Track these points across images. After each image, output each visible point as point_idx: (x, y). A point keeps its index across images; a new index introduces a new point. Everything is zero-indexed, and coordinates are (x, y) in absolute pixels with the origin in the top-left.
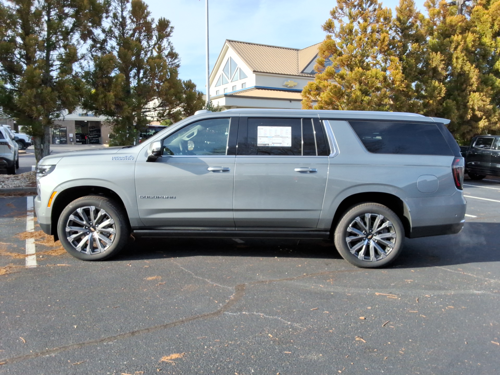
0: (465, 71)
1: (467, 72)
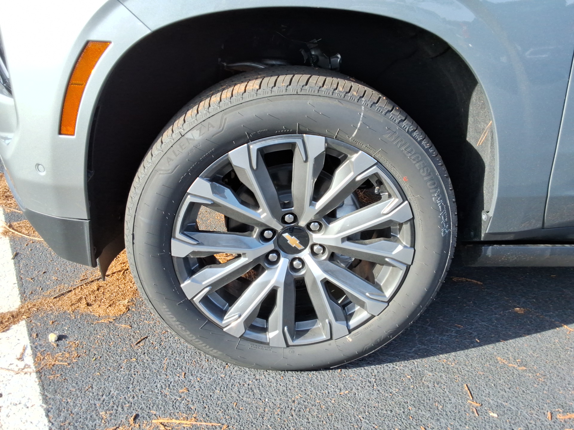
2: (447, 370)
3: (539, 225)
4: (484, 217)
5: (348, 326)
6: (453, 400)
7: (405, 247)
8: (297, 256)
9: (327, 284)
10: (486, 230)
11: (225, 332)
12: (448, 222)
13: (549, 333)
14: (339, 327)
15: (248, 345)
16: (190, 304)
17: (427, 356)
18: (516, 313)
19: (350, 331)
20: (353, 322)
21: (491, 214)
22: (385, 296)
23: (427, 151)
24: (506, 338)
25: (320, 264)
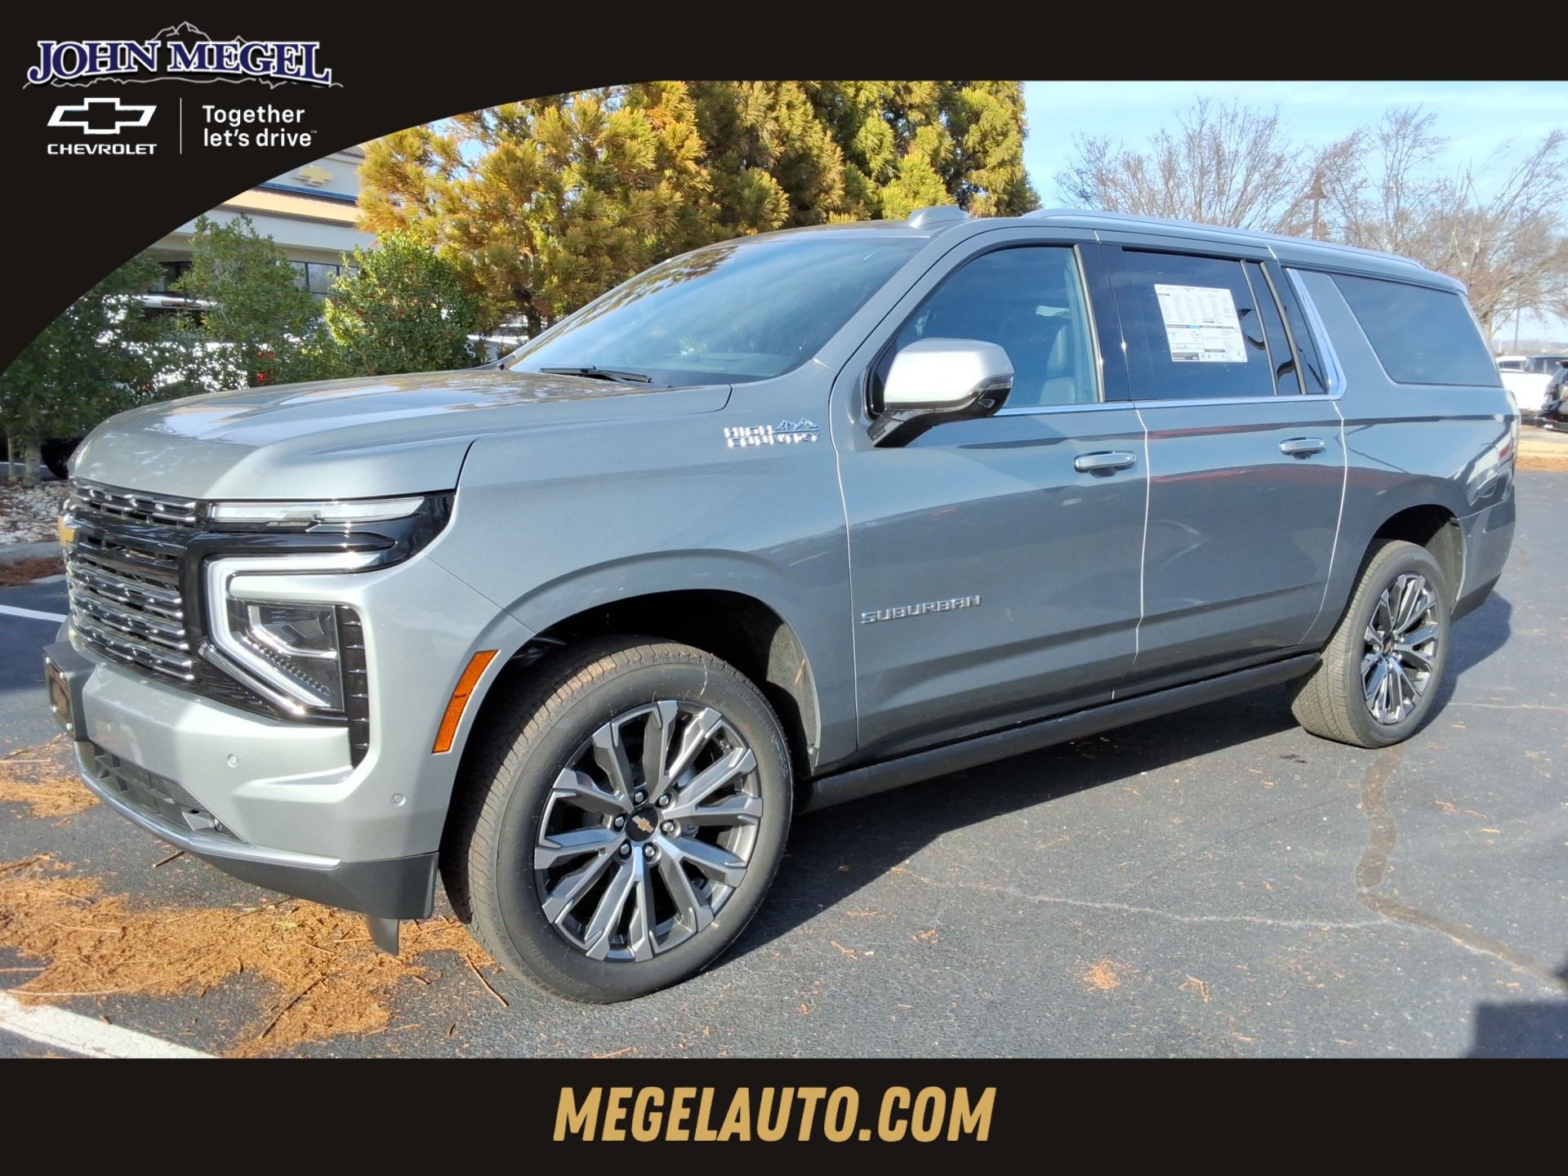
0: (810, 149)
1: (815, 152)
2: (808, 937)
3: (853, 749)
4: (811, 751)
5: (712, 910)
6: (829, 956)
7: (754, 798)
8: (647, 841)
9: (687, 865)
10: (814, 764)
11: (589, 958)
12: (786, 762)
13: (882, 878)
14: (704, 912)
15: (615, 968)
16: (553, 928)
17: (782, 934)
18: (842, 872)
19: (715, 915)
20: (715, 904)
21: (817, 745)
22: (742, 861)
23: (758, 695)
24: (846, 895)
25: (675, 842)
